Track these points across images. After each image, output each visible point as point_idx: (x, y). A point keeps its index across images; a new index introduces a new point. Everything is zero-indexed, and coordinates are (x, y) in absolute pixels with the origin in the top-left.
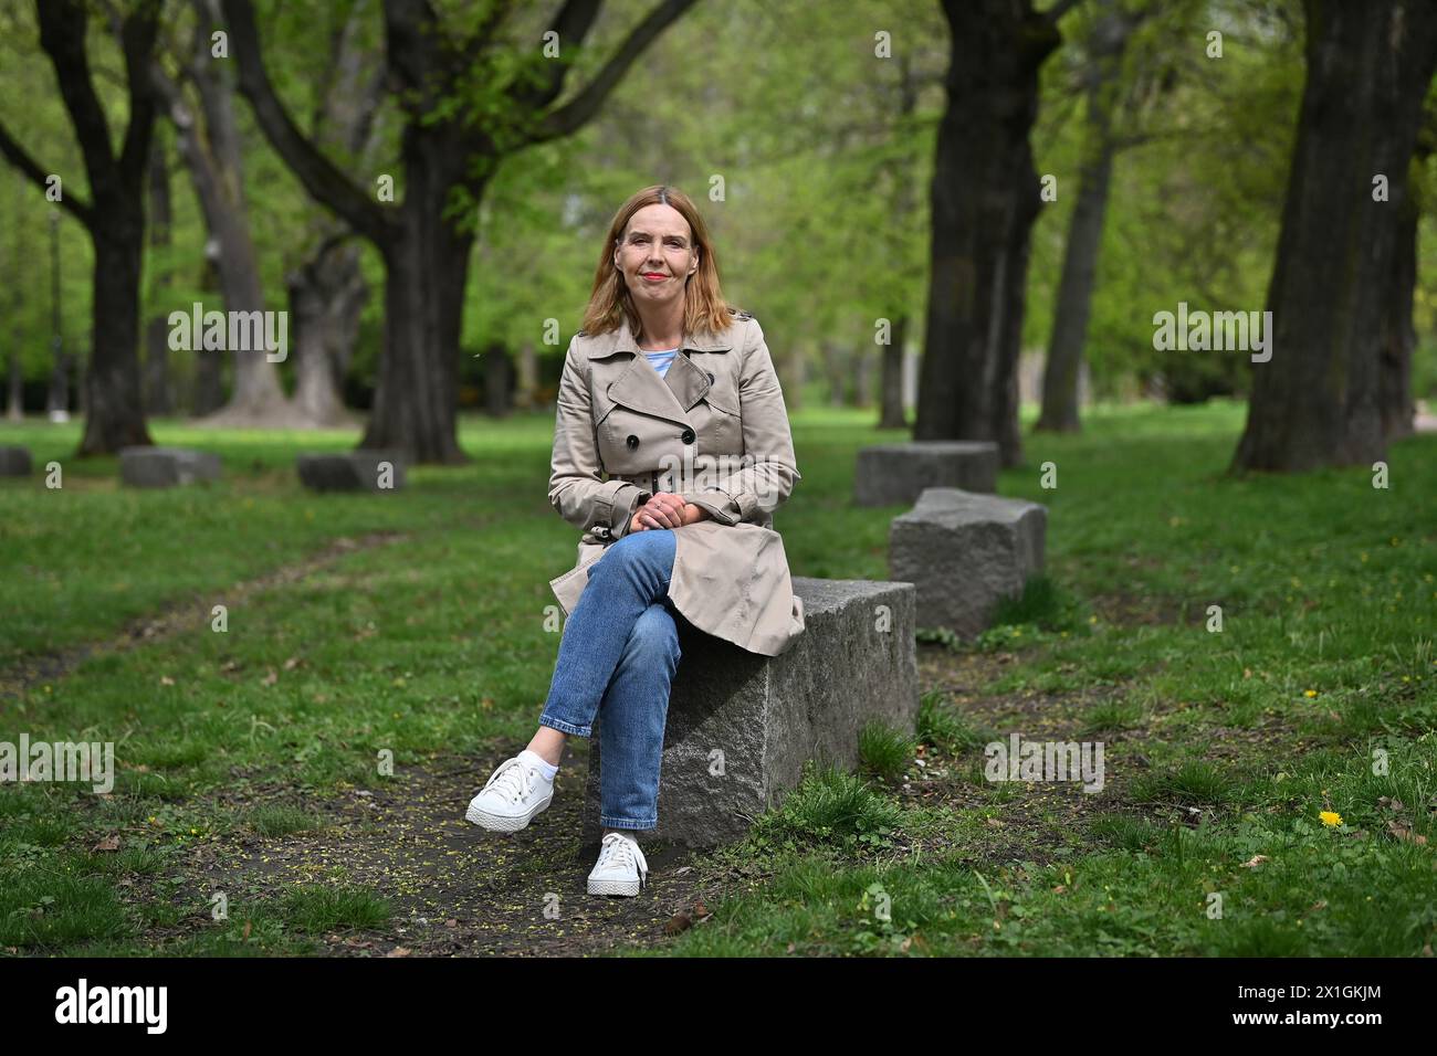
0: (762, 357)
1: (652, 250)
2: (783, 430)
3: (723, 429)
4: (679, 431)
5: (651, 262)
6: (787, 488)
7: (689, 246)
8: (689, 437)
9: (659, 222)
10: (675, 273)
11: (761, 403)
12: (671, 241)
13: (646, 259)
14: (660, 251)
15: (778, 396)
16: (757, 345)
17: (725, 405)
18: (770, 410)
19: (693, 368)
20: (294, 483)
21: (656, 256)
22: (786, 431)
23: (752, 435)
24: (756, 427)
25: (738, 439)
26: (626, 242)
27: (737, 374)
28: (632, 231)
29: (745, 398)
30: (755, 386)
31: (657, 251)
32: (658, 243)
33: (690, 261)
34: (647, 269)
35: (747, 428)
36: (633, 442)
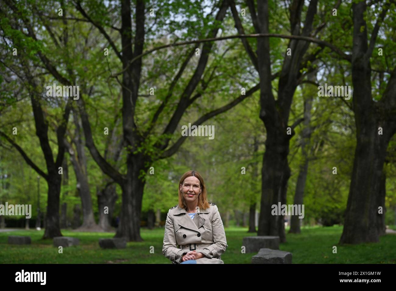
0: (218, 215)
1: (190, 188)
2: (223, 234)
3: (208, 234)
4: (197, 234)
5: (190, 191)
6: (225, 249)
7: (200, 187)
8: (199, 235)
9: (192, 181)
10: (196, 194)
11: (218, 227)
12: (195, 186)
13: (188, 190)
14: (192, 188)
15: (222, 225)
16: (216, 212)
17: (208, 227)
18: (219, 228)
19: (200, 217)
20: (98, 246)
21: (191, 190)
22: (224, 234)
23: (215, 235)
24: (216, 233)
25: (212, 236)
26: (183, 185)
27: (211, 219)
28: (185, 183)
29: (213, 226)
30: (216, 222)
31: (191, 188)
32: (192, 187)
33: (200, 191)
34: (189, 193)
35: (213, 233)
36: (185, 236)
